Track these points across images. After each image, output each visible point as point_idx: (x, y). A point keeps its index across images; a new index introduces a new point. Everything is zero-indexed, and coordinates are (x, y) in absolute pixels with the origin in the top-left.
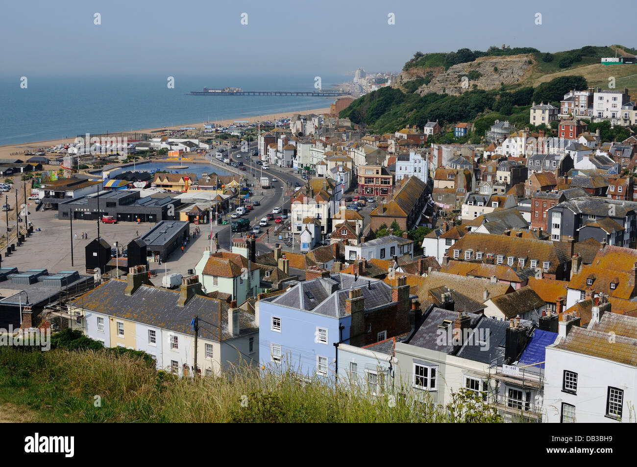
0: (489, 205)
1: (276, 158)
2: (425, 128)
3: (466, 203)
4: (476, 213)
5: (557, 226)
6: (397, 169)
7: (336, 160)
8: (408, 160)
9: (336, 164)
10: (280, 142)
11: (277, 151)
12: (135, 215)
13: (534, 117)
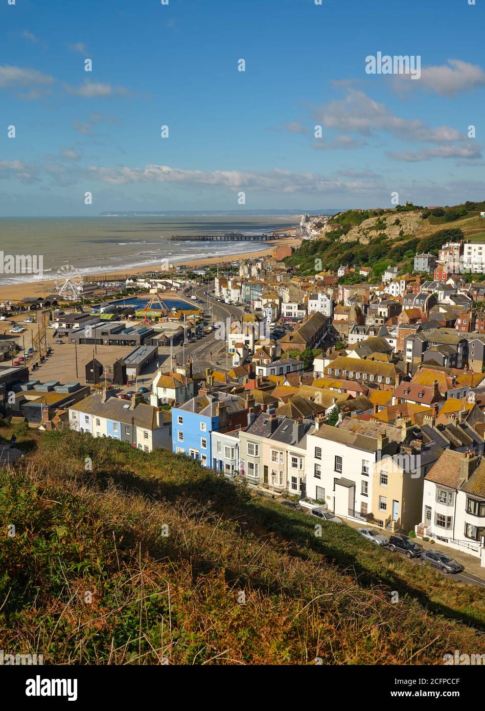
0: (368, 334)
1: (227, 295)
2: (339, 271)
3: (352, 333)
4: (358, 339)
5: (410, 350)
6: (310, 305)
7: (267, 298)
8: (317, 299)
9: (268, 301)
10: (230, 283)
11: (228, 290)
13: (418, 263)
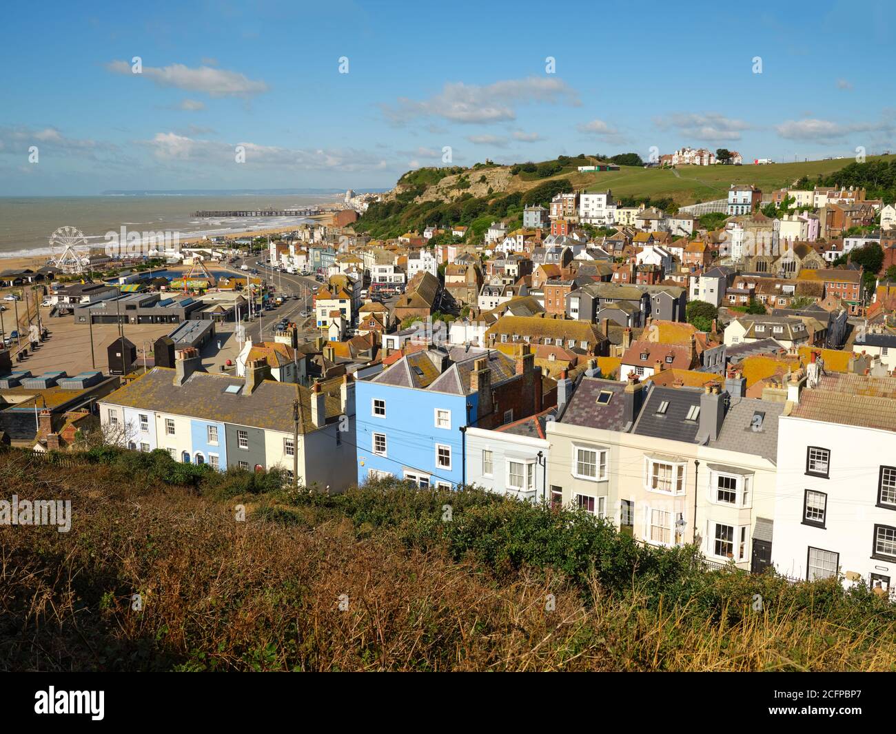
0: (504, 295)
1: (289, 263)
2: (425, 233)
3: (482, 295)
4: (491, 303)
5: (575, 311)
6: (409, 267)
7: (348, 261)
8: (419, 258)
9: (349, 265)
10: (292, 248)
11: (290, 257)
12: (157, 316)
13: (528, 218)
